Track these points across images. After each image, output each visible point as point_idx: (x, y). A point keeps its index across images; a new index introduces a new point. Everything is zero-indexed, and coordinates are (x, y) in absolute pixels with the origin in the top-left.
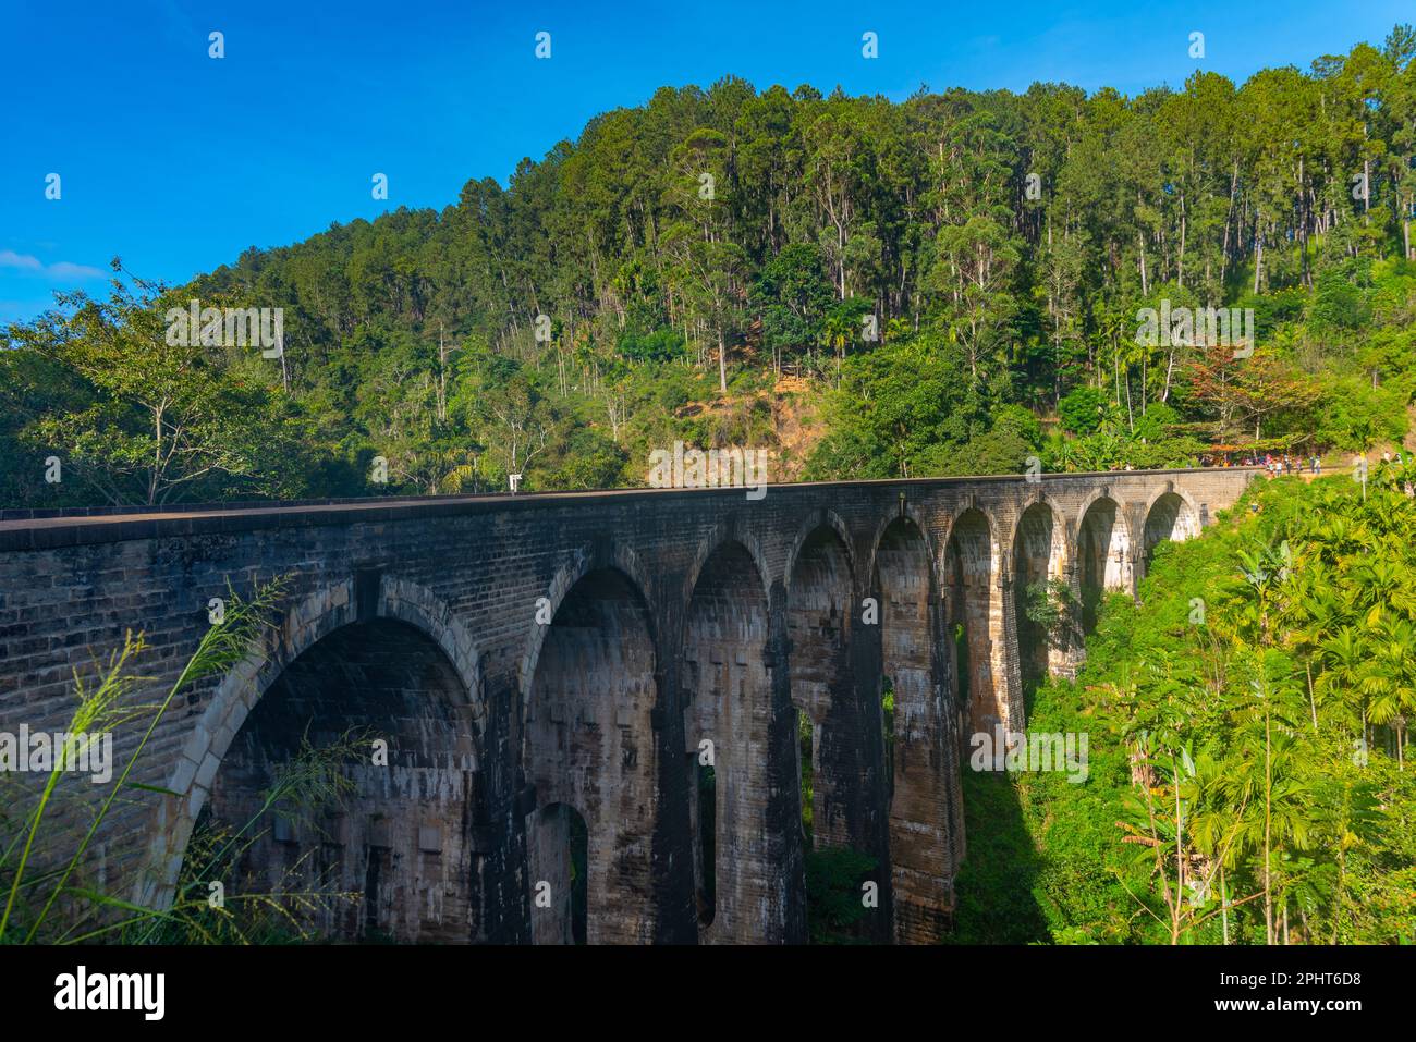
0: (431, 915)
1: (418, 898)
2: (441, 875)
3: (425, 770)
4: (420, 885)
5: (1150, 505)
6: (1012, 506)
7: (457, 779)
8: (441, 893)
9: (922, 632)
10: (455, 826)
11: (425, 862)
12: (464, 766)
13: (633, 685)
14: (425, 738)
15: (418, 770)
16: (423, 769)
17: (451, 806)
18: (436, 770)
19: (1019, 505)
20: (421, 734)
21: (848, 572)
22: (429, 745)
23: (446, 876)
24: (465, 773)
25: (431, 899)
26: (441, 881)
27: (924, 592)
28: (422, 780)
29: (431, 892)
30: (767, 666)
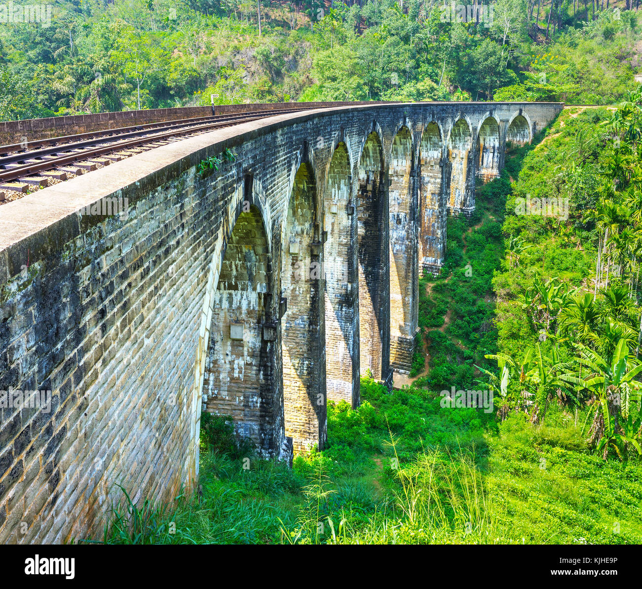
0: (236, 375)
1: (228, 366)
2: (243, 353)
3: (233, 292)
4: (229, 358)
5: (510, 122)
6: (450, 120)
7: (253, 297)
8: (242, 363)
9: (405, 191)
10: (252, 324)
11: (232, 346)
12: (259, 290)
13: (299, 230)
14: (234, 273)
15: (228, 291)
16: (230, 291)
17: (250, 313)
18: (240, 292)
19: (453, 120)
20: (232, 270)
21: (379, 158)
22: (236, 277)
23: (246, 353)
24: (259, 293)
25: (236, 366)
26: (243, 356)
27: (408, 170)
28: (230, 299)
29: (236, 362)
30: (348, 215)
